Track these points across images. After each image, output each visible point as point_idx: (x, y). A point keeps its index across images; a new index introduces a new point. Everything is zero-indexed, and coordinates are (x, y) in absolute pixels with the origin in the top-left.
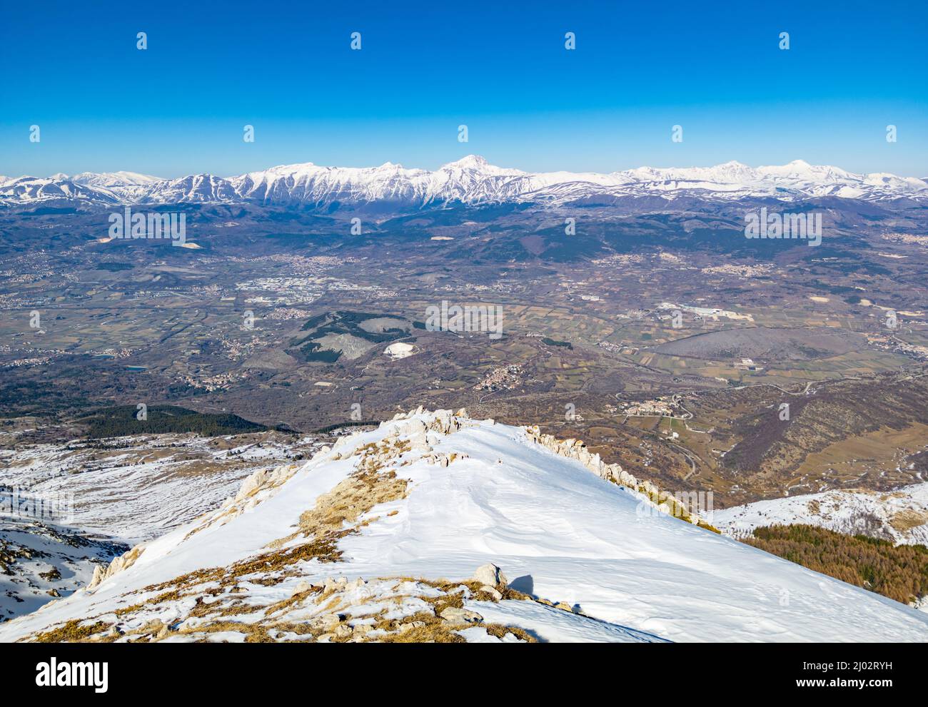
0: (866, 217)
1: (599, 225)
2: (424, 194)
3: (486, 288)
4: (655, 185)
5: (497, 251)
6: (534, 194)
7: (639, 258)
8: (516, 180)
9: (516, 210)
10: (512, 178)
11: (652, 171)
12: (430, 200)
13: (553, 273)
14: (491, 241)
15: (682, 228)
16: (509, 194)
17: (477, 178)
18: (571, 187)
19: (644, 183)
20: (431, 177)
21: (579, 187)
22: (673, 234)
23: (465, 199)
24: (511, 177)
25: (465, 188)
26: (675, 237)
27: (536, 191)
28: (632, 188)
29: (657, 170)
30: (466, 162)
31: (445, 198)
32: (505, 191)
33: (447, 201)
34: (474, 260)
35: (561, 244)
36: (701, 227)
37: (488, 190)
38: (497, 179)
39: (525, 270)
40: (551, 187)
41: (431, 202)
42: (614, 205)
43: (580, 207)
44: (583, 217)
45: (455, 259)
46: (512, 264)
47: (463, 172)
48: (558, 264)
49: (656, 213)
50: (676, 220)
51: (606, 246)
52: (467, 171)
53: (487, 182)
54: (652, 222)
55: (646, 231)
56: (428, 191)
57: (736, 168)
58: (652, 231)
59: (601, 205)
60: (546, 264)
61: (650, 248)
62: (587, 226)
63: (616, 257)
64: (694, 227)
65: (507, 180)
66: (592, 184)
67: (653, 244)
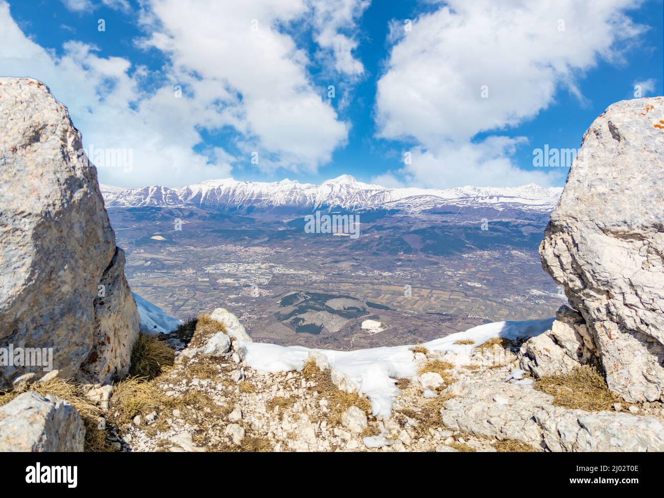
1: (459, 228)
2: (314, 201)
3: (390, 274)
4: (482, 199)
5: (388, 246)
6: (395, 203)
7: (497, 254)
8: (380, 193)
9: (387, 215)
10: (377, 192)
11: (475, 189)
12: (319, 205)
13: (436, 263)
14: (381, 238)
15: (521, 232)
16: (376, 202)
17: (351, 191)
18: (422, 199)
19: (475, 198)
20: (319, 189)
21: (428, 199)
22: (516, 236)
23: (344, 205)
24: (376, 190)
25: (343, 197)
26: (518, 239)
27: (396, 201)
28: (467, 201)
29: (478, 188)
30: (342, 179)
31: (330, 204)
32: (373, 201)
33: (331, 206)
34: (372, 252)
35: (435, 242)
36: (535, 232)
37: (360, 199)
38: (367, 191)
39: (415, 261)
40: (407, 198)
41: (320, 207)
42: (459, 213)
43: (434, 213)
44: (443, 222)
45: (357, 250)
46: (402, 255)
47: (341, 187)
48: (437, 257)
49: (498, 220)
50: (515, 226)
51: (468, 244)
52: (344, 186)
53: (359, 193)
54: (498, 227)
55: (495, 234)
56: (317, 199)
57: (534, 188)
58: (500, 234)
59: (450, 213)
60: (428, 257)
61: (502, 247)
62: (451, 229)
63: (479, 253)
64: (530, 232)
65: (374, 193)
66: (437, 197)
67: (503, 244)
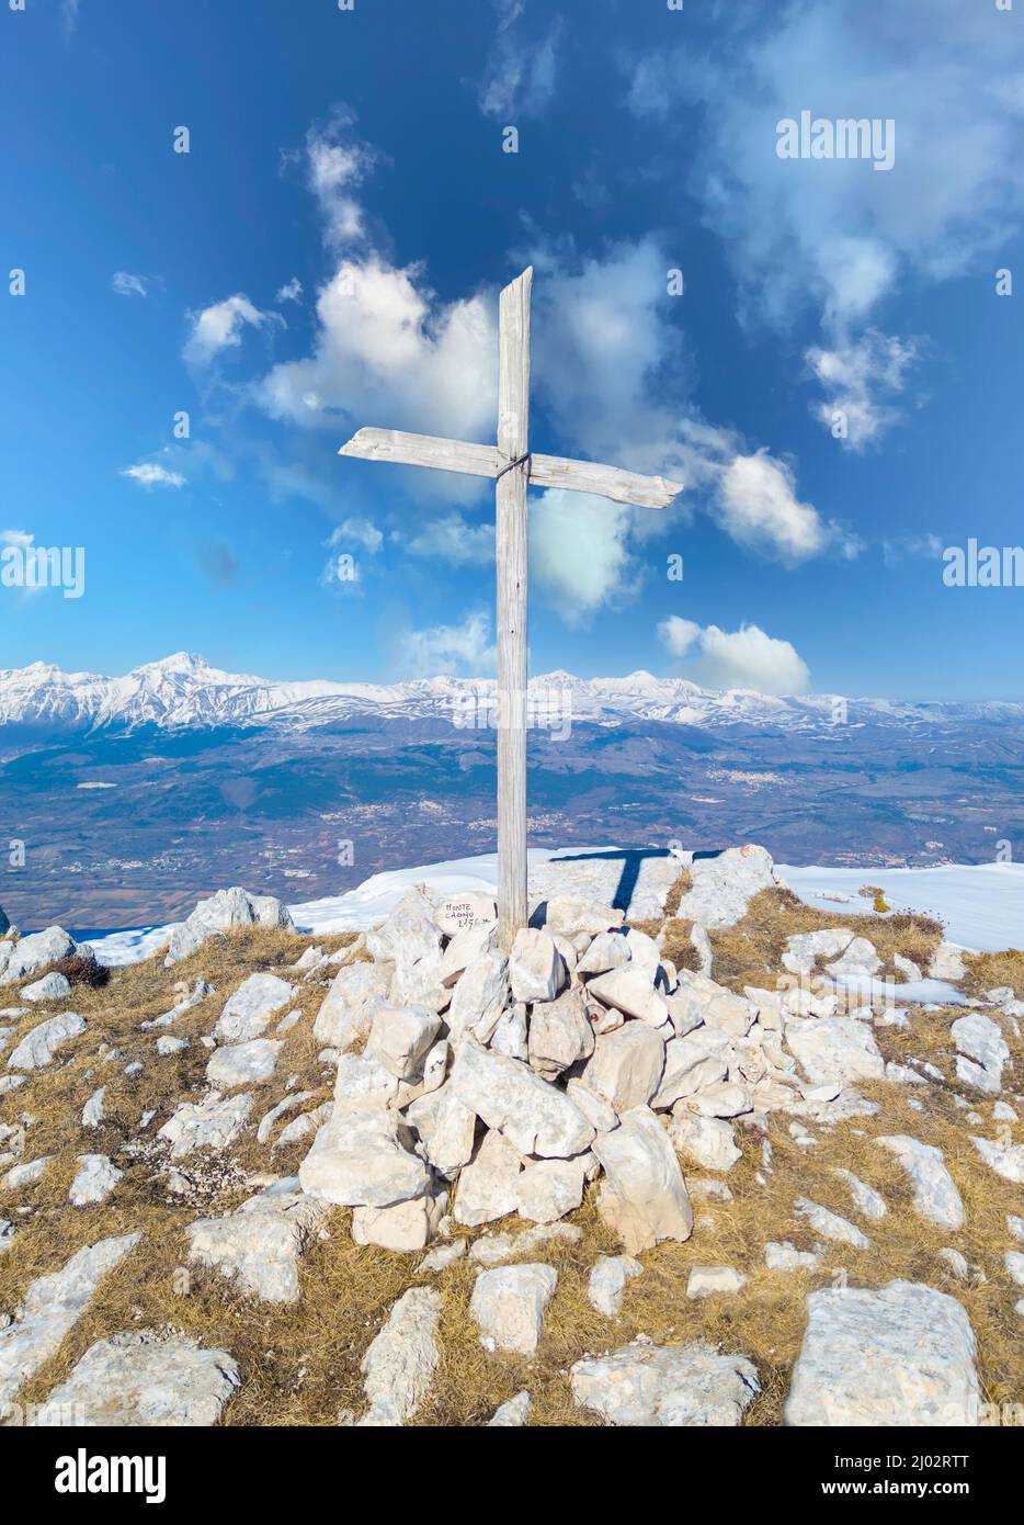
0: (693, 749)
1: (342, 761)
2: (96, 713)
3: (140, 865)
4: (448, 702)
5: (180, 804)
6: (273, 713)
7: (388, 810)
8: (247, 692)
9: (234, 739)
10: (242, 690)
11: (453, 682)
12: (105, 722)
13: (259, 835)
14: (175, 787)
15: (458, 765)
16: (236, 713)
17: (188, 687)
18: (329, 704)
19: (434, 700)
20: (109, 686)
21: (340, 703)
22: (443, 773)
23: (164, 720)
24: (240, 687)
25: (166, 703)
26: (445, 777)
27: (277, 710)
28: (414, 707)
29: (459, 680)
30: (174, 663)
31: (131, 720)
32: (230, 709)
33: (133, 724)
34: (138, 819)
35: (281, 791)
36: (482, 763)
37: (202, 707)
38: (219, 689)
39: (214, 834)
40: (300, 704)
41: (106, 726)
42: (381, 732)
43: (333, 733)
44: (325, 749)
45: (105, 819)
46: (198, 824)
47: (165, 679)
48: (271, 822)
49: (427, 742)
50: (451, 753)
51: (348, 792)
52: (172, 678)
53: (202, 695)
54: (417, 756)
55: (407, 769)
56: (102, 708)
57: (562, 679)
58: (414, 769)
59: (363, 731)
60: (251, 823)
61: (408, 794)
62: (325, 763)
63: (359, 809)
64: (473, 763)
65: (234, 692)
66: (360, 699)
67: (413, 789)
